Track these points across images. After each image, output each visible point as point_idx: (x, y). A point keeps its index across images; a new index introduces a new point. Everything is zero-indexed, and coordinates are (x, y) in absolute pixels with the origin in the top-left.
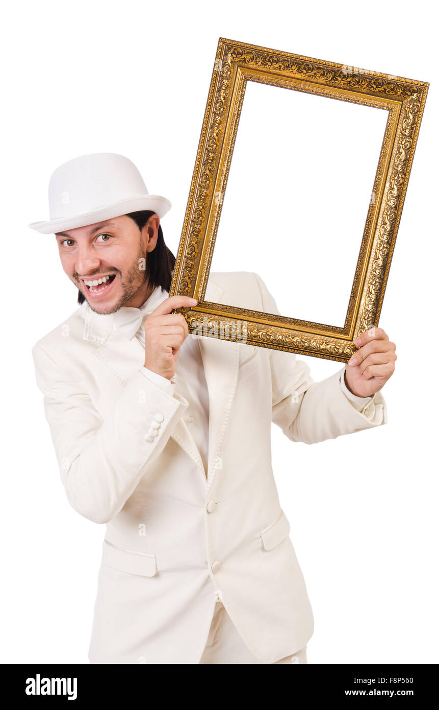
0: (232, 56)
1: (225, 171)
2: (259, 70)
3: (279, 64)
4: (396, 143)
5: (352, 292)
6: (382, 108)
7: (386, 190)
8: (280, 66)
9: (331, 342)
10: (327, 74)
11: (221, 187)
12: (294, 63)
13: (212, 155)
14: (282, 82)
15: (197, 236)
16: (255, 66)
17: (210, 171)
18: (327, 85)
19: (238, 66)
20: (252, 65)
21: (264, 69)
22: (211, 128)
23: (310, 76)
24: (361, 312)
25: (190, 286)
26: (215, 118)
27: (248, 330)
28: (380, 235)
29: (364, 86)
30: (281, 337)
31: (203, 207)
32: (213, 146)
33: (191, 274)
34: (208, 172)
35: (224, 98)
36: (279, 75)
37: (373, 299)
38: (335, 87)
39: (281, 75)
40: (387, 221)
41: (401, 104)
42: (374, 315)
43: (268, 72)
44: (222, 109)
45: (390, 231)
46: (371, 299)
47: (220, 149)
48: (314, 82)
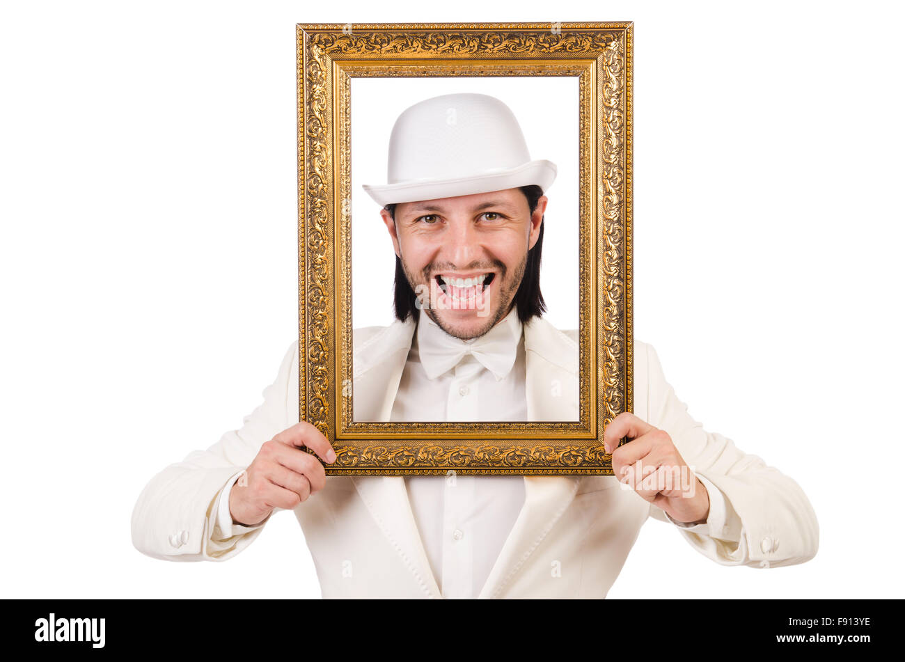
0: (318, 47)
2: (365, 59)
3: (392, 44)
4: (600, 123)
5: (580, 364)
6: (567, 74)
7: (600, 197)
8: (394, 47)
9: (564, 448)
10: (469, 43)
11: (344, 244)
12: (416, 38)
13: (319, 200)
14: (405, 68)
15: (321, 326)
16: (357, 55)
17: (321, 224)
18: (475, 59)
19: (333, 60)
20: (353, 53)
21: (373, 56)
22: (310, 160)
23: (445, 51)
24: (601, 392)
25: (326, 404)
26: (311, 144)
27: (428, 455)
28: (606, 267)
29: (531, 49)
30: (481, 455)
31: (322, 281)
32: (317, 186)
33: (325, 386)
34: (318, 227)
35: (321, 112)
36: (397, 59)
37: (615, 369)
38: (488, 59)
39: (400, 59)
40: (611, 244)
41: (594, 62)
42: (623, 392)
43: (379, 59)
44: (320, 129)
45: (620, 258)
46: (611, 368)
47: (331, 189)
48: (453, 59)
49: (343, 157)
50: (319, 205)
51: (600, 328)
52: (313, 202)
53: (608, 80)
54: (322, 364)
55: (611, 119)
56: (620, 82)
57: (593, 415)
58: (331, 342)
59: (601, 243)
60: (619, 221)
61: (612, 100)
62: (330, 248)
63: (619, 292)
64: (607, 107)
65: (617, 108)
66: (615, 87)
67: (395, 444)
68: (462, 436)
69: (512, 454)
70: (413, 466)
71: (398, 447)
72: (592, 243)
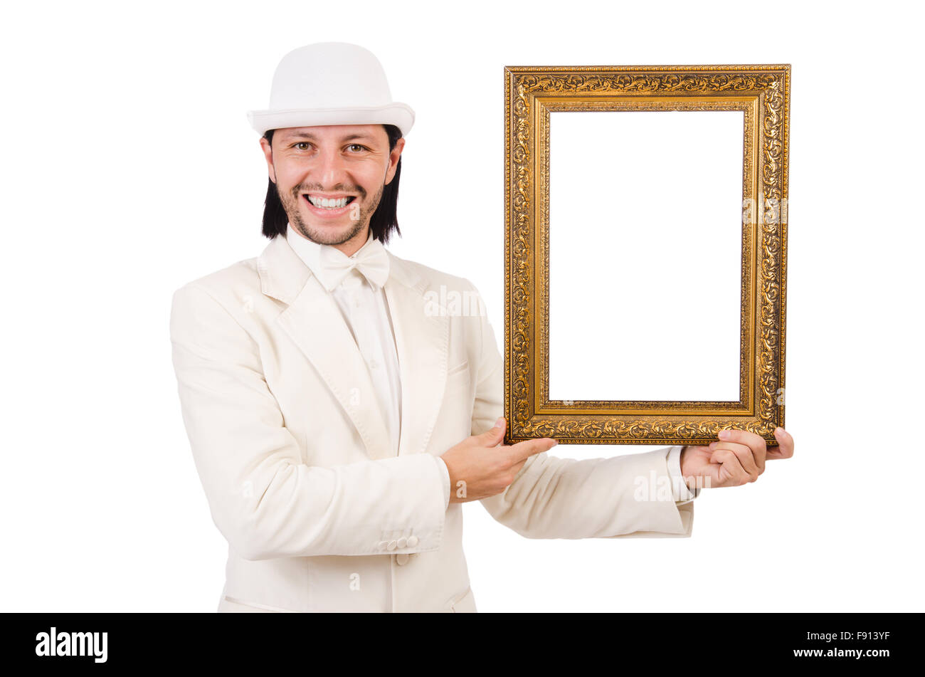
0: (524, 86)
1: (543, 231)
2: (563, 97)
3: (586, 84)
4: (761, 150)
5: (741, 353)
6: (733, 109)
8: (588, 86)
9: (726, 423)
10: (651, 83)
11: (543, 252)
12: (604, 79)
13: (523, 215)
14: (596, 104)
15: (523, 321)
16: (556, 93)
17: (524, 236)
18: (656, 96)
19: (535, 97)
20: (552, 92)
21: (569, 94)
22: (514, 182)
23: (630, 90)
24: (758, 376)
25: (527, 385)
26: (517, 168)
27: (612, 428)
28: (764, 272)
29: (703, 88)
30: (657, 429)
31: (525, 283)
32: (521, 204)
33: (526, 370)
34: (521, 238)
35: (525, 141)
36: (589, 96)
37: (771, 358)
38: (666, 96)
39: (592, 96)
40: (769, 253)
41: (757, 99)
42: (777, 377)
43: (575, 97)
44: (524, 156)
45: (776, 265)
46: (768, 357)
47: (533, 205)
48: (637, 96)
49: (543, 179)
50: (523, 220)
51: (758, 323)
52: (518, 217)
53: (768, 114)
54: (523, 352)
55: (771, 147)
56: (779, 116)
57: (751, 396)
58: (531, 334)
59: (760, 252)
60: (776, 234)
61: (772, 131)
62: (532, 255)
63: (775, 293)
64: (767, 137)
65: (776, 138)
66: (775, 121)
67: (584, 418)
68: (640, 412)
69: (683, 428)
70: (600, 437)
71: (586, 421)
72: (752, 251)
